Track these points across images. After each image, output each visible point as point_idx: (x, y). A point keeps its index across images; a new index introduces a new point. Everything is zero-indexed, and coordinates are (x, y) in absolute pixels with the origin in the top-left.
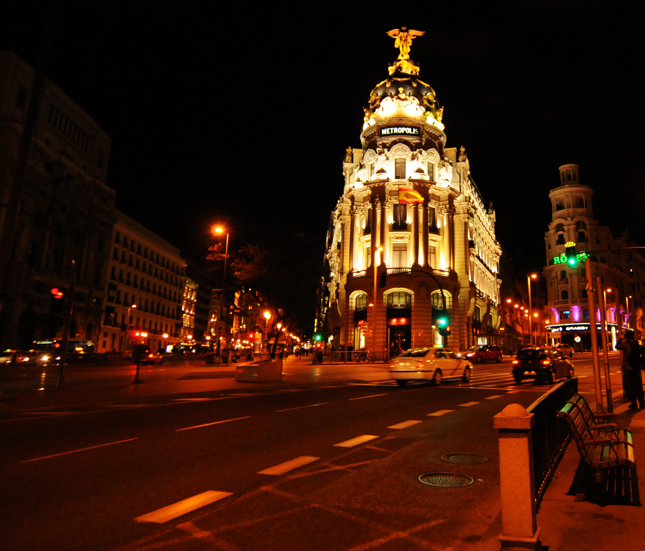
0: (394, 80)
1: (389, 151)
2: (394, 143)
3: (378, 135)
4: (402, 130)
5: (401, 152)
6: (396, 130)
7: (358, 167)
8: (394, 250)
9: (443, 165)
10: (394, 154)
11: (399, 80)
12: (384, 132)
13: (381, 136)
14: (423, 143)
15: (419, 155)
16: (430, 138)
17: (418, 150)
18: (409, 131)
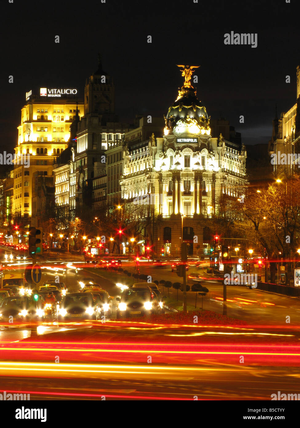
0: (183, 107)
1: (181, 151)
2: (184, 147)
3: (175, 142)
4: (188, 140)
5: (188, 152)
6: (185, 140)
7: (163, 156)
8: (184, 205)
9: (210, 156)
10: (184, 153)
11: (186, 107)
12: (179, 140)
13: (177, 142)
14: (199, 146)
15: (197, 155)
16: (203, 142)
17: (197, 152)
18: (192, 140)
